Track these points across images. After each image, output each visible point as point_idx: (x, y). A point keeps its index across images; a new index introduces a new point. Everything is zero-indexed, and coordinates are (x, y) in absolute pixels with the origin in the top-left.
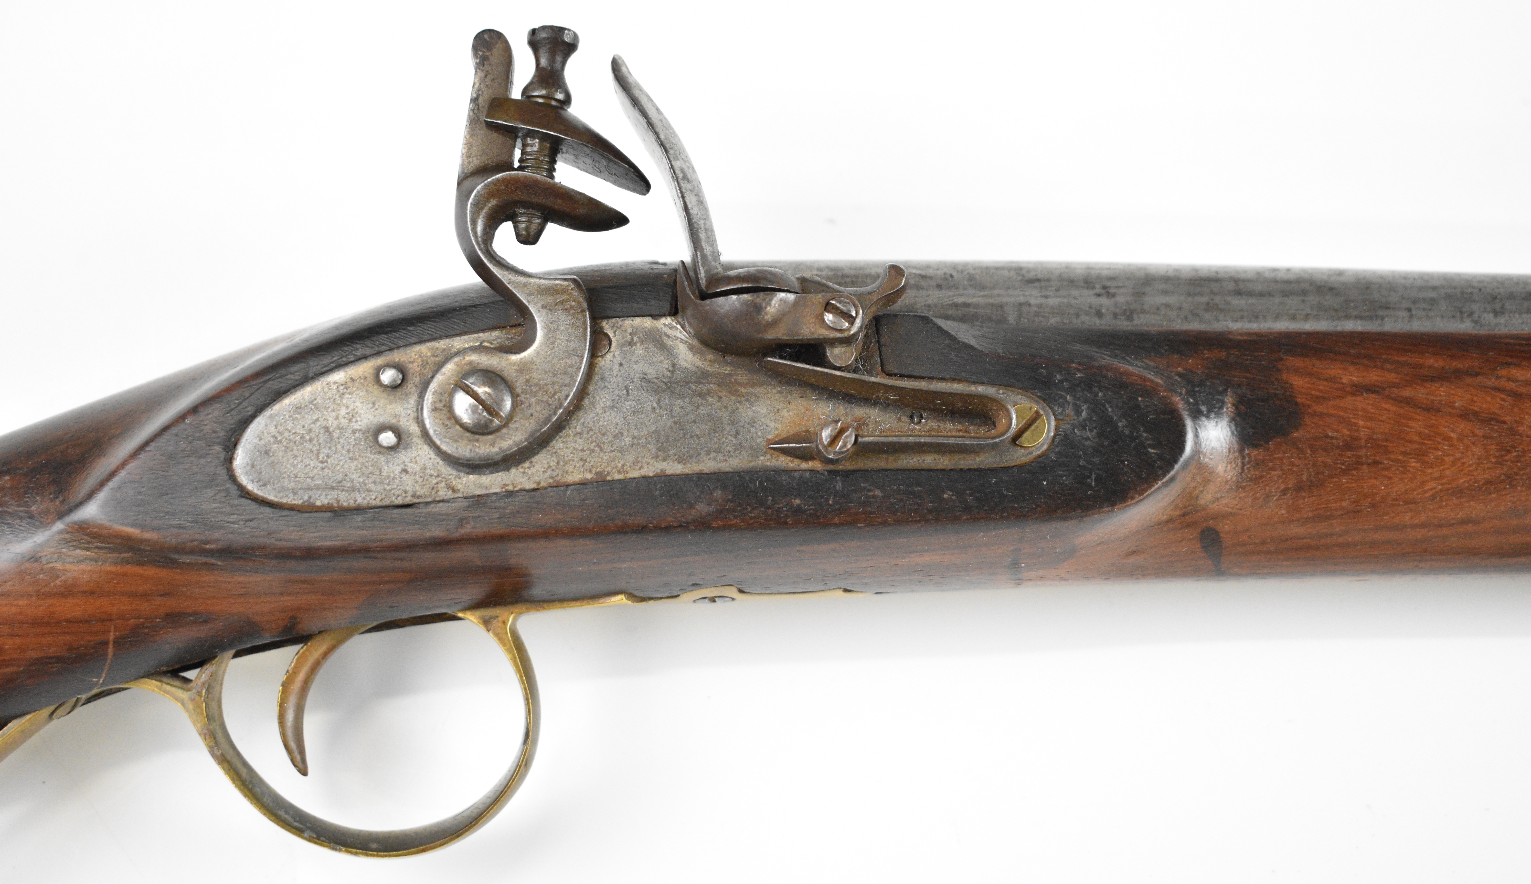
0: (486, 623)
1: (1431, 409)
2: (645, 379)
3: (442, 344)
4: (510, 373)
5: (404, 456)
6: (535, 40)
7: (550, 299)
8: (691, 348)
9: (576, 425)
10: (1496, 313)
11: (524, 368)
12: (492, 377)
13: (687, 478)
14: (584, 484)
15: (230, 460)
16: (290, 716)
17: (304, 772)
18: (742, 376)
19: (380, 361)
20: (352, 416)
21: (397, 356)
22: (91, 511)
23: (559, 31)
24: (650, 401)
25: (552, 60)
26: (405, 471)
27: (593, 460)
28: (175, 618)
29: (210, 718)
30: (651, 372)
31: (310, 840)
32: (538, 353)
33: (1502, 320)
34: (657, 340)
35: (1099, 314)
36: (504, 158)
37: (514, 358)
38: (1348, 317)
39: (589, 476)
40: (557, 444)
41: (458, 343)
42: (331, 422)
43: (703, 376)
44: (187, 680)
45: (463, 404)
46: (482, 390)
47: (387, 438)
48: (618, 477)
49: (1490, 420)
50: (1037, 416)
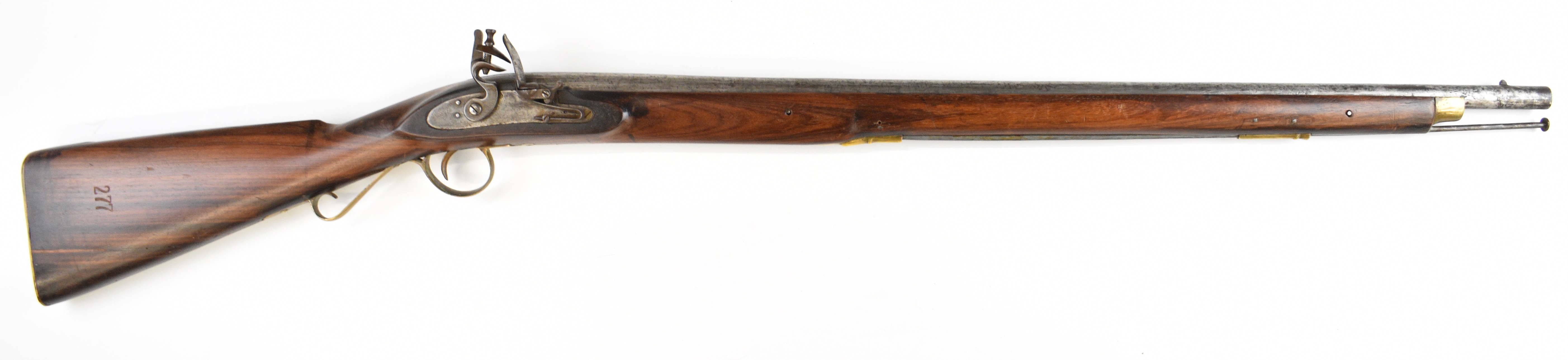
0: (481, 150)
1: (677, 110)
2: (510, 103)
3: (468, 96)
4: (481, 103)
5: (461, 119)
6: (487, 31)
7: (489, 88)
8: (519, 97)
9: (496, 113)
10: (697, 88)
11: (484, 102)
12: (478, 104)
13: (517, 124)
14: (497, 125)
15: (426, 119)
16: (444, 169)
17: (447, 179)
18: (529, 103)
19: (455, 99)
20: (450, 111)
21: (459, 98)
22: (400, 129)
23: (491, 30)
24: (510, 108)
25: (490, 37)
26: (461, 122)
27: (499, 120)
28: (417, 150)
29: (426, 168)
30: (511, 102)
31: (447, 193)
32: (487, 99)
33: (698, 89)
34: (512, 95)
35: (609, 88)
36: (480, 57)
37: (482, 100)
38: (664, 88)
39: (498, 124)
40: (492, 117)
41: (472, 95)
42: (446, 112)
43: (521, 103)
44: (422, 160)
45: (471, 110)
46: (475, 107)
47: (457, 115)
48: (504, 124)
49: (690, 113)
50: (590, 112)
